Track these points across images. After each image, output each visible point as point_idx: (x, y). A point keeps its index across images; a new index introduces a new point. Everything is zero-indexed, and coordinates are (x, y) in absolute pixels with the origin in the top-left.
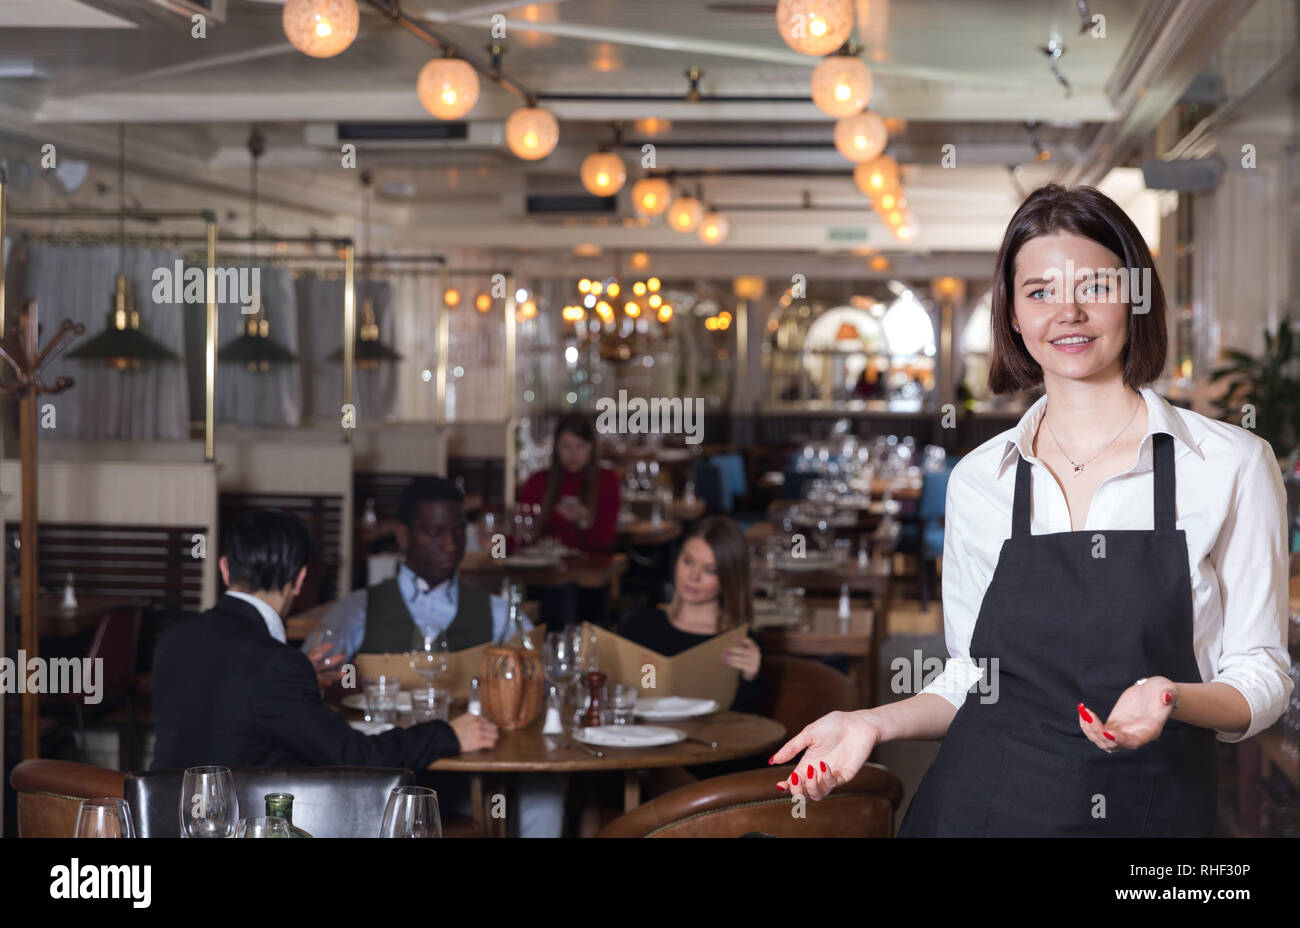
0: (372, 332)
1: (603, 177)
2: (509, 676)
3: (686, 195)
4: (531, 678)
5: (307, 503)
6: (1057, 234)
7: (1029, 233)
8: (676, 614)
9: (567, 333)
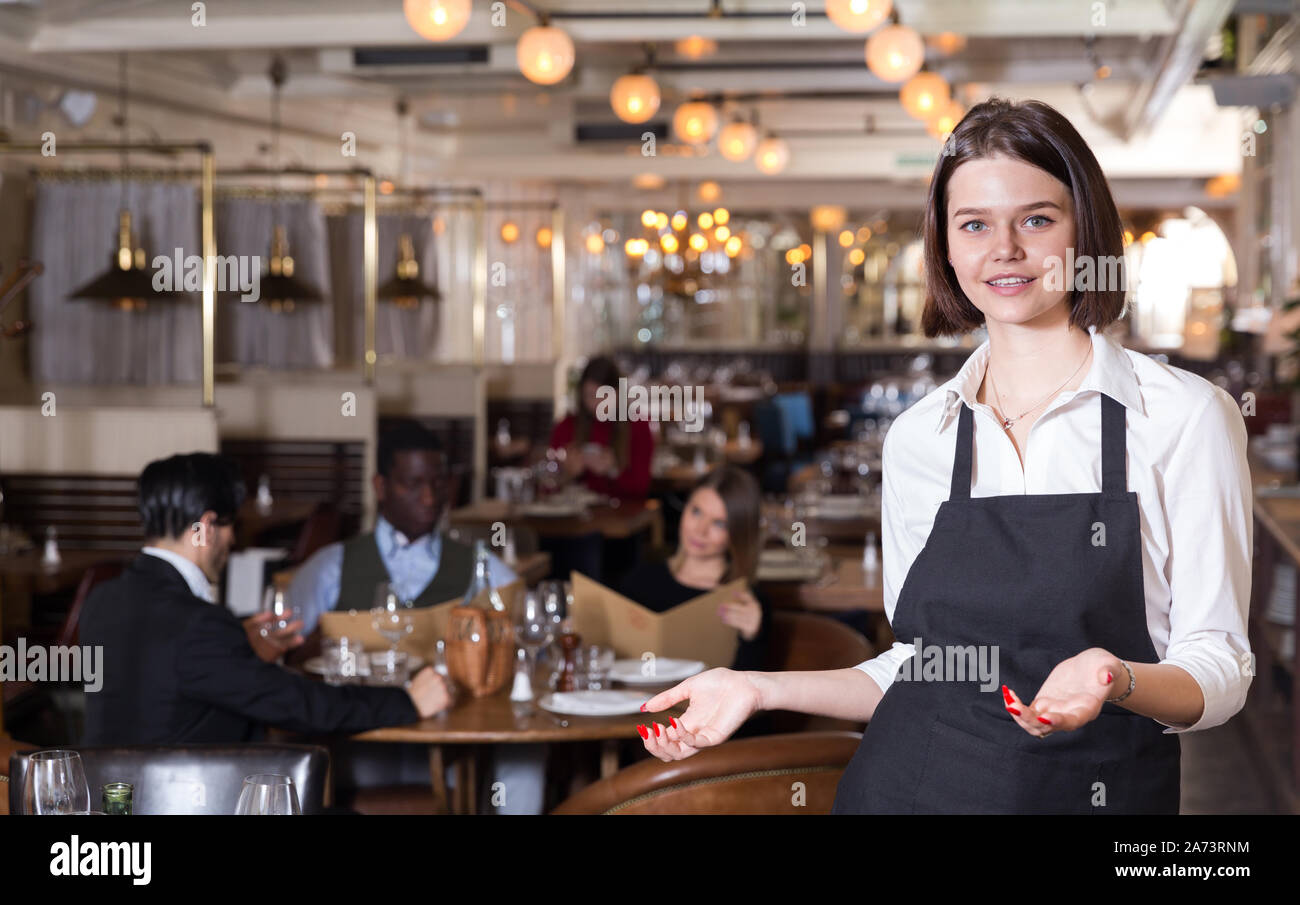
0: (410, 269)
1: (636, 101)
2: (476, 638)
3: (738, 120)
4: (499, 641)
5: (327, 450)
6: (994, 158)
7: (963, 155)
8: (680, 567)
9: (633, 267)
